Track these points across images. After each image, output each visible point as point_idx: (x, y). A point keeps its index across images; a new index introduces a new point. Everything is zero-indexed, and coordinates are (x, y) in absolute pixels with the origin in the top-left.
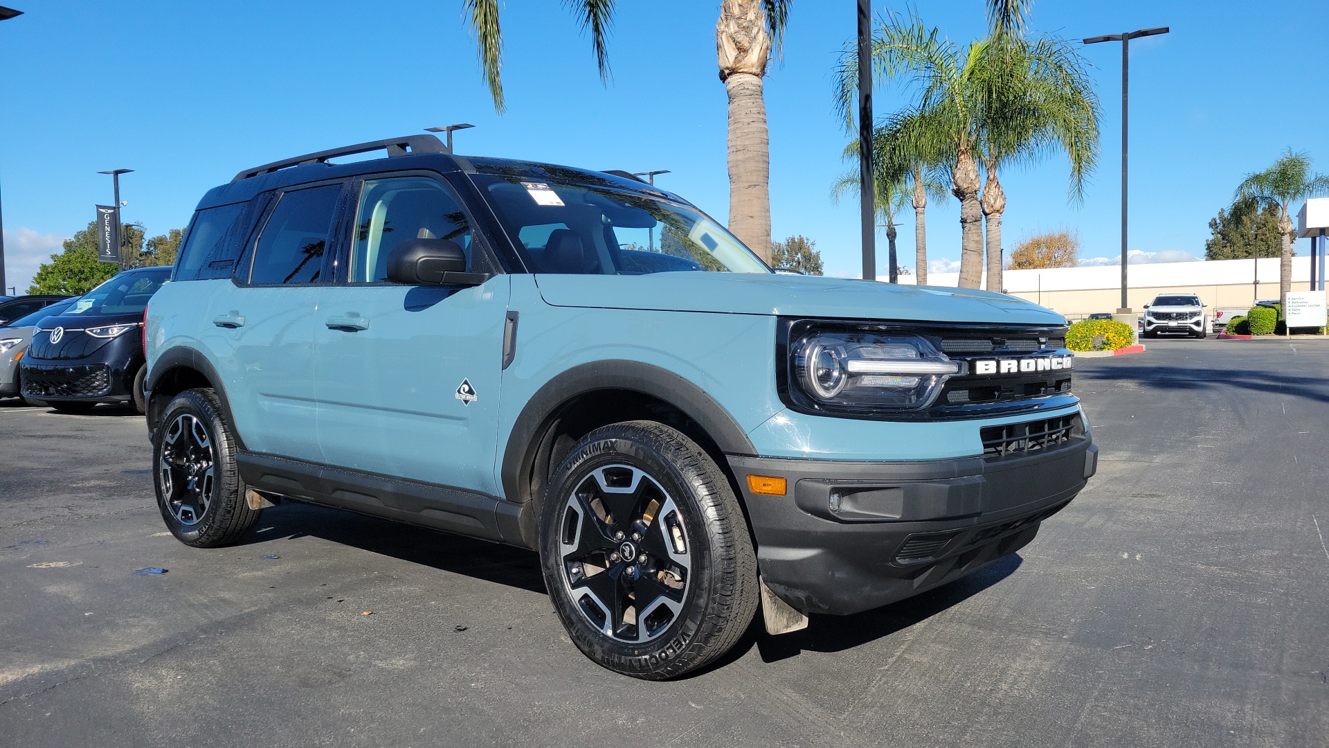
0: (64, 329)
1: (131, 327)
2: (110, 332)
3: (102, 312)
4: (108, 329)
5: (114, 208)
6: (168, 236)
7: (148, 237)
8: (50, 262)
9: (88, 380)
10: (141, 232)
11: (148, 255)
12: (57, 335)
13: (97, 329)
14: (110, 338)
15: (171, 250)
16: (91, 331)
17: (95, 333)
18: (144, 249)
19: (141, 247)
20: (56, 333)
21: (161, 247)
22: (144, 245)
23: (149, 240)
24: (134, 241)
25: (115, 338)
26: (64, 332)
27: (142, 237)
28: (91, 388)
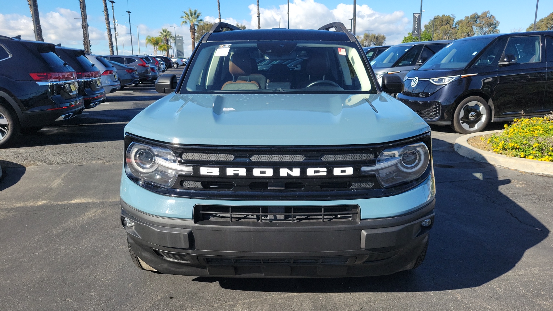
0: (419, 78)
1: (456, 77)
2: (443, 81)
3: (441, 67)
4: (442, 79)
5: (420, 14)
6: (464, 19)
7: (456, 20)
8: (407, 36)
9: (428, 111)
10: (453, 18)
11: (455, 28)
12: (415, 82)
13: (436, 79)
14: (443, 85)
15: (464, 25)
16: (433, 80)
17: (434, 82)
18: (454, 26)
19: (453, 25)
20: (414, 81)
21: (461, 24)
22: (454, 24)
23: (456, 22)
24: (450, 23)
25: (446, 85)
26: (419, 80)
27: (453, 21)
28: (429, 116)
